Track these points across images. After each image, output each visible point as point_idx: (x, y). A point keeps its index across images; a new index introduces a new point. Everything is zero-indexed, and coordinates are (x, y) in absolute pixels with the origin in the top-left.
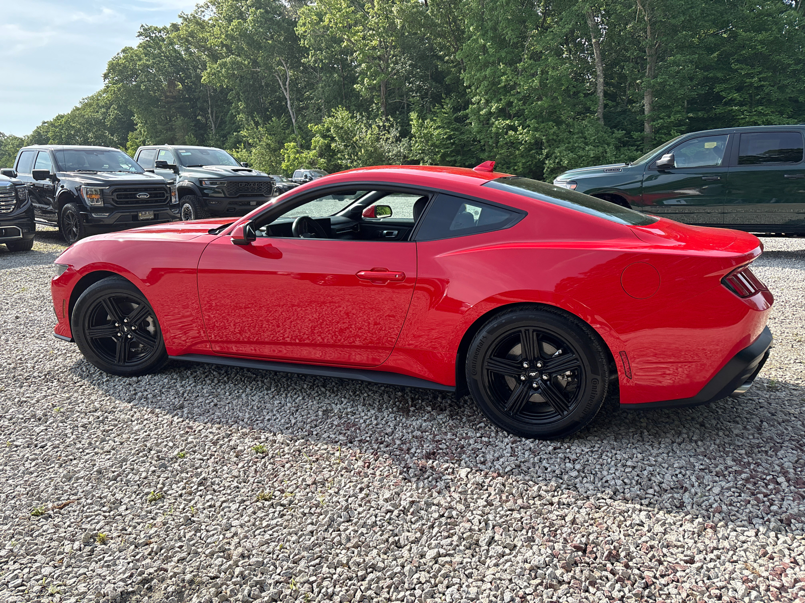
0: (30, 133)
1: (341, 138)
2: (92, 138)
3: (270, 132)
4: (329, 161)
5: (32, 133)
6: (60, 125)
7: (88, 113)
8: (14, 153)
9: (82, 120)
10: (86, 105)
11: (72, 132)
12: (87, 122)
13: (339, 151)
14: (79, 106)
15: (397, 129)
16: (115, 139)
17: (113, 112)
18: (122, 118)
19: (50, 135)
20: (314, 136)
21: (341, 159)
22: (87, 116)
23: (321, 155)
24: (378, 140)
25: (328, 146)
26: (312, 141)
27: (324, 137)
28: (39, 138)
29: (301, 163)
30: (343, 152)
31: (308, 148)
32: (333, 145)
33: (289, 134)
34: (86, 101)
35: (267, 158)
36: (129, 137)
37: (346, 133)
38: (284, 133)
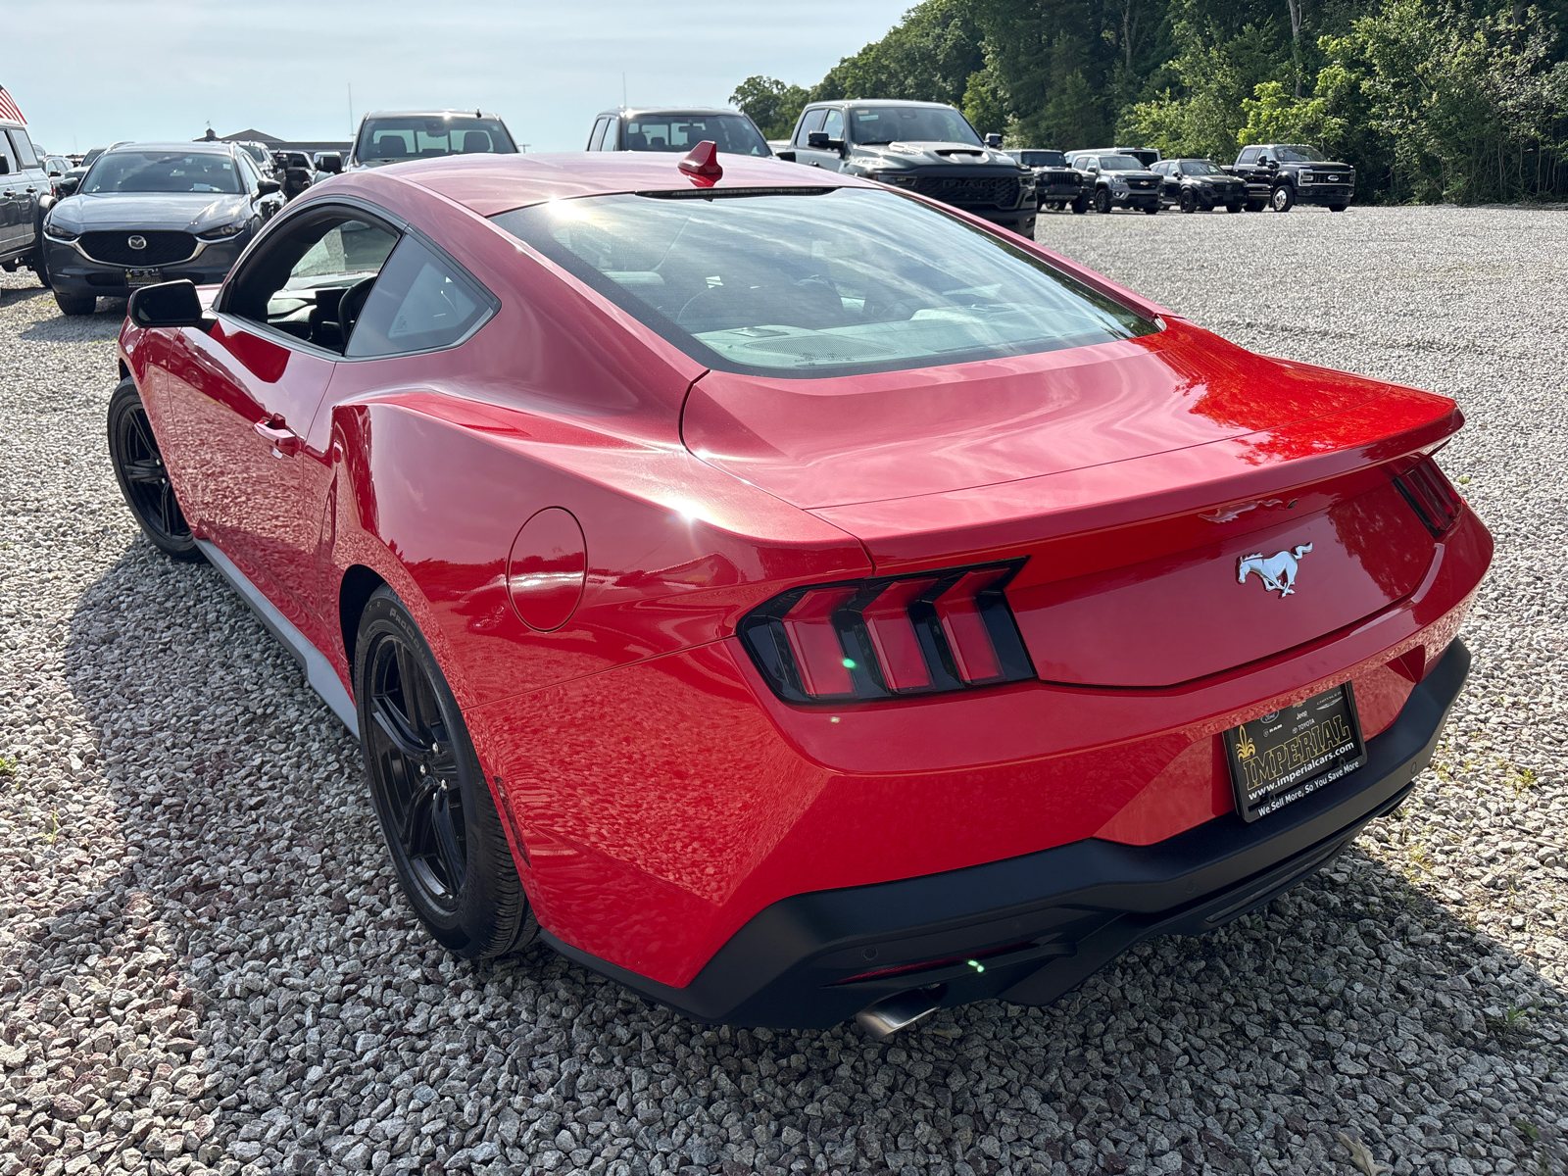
0: (820, 80)
1: (1391, 69)
2: (911, 87)
3: (1234, 60)
4: (1354, 121)
5: (822, 81)
6: (865, 64)
7: (912, 40)
8: (792, 118)
9: (900, 54)
10: (912, 22)
11: (884, 77)
12: (907, 57)
13: (1378, 98)
14: (900, 25)
15: (1547, 39)
16: (949, 88)
17: (954, 33)
18: (967, 45)
19: (847, 84)
20: (1329, 63)
21: (1378, 117)
22: (907, 46)
23: (1336, 110)
24: (1482, 66)
25: (1355, 87)
26: (1320, 76)
27: (1351, 64)
28: (831, 90)
29: (1282, 128)
30: (1387, 100)
31: (1307, 92)
32: (1365, 85)
33: (1275, 62)
34: (913, 14)
35: (1217, 118)
36: (970, 81)
37: (1403, 52)
38: (1266, 60)
